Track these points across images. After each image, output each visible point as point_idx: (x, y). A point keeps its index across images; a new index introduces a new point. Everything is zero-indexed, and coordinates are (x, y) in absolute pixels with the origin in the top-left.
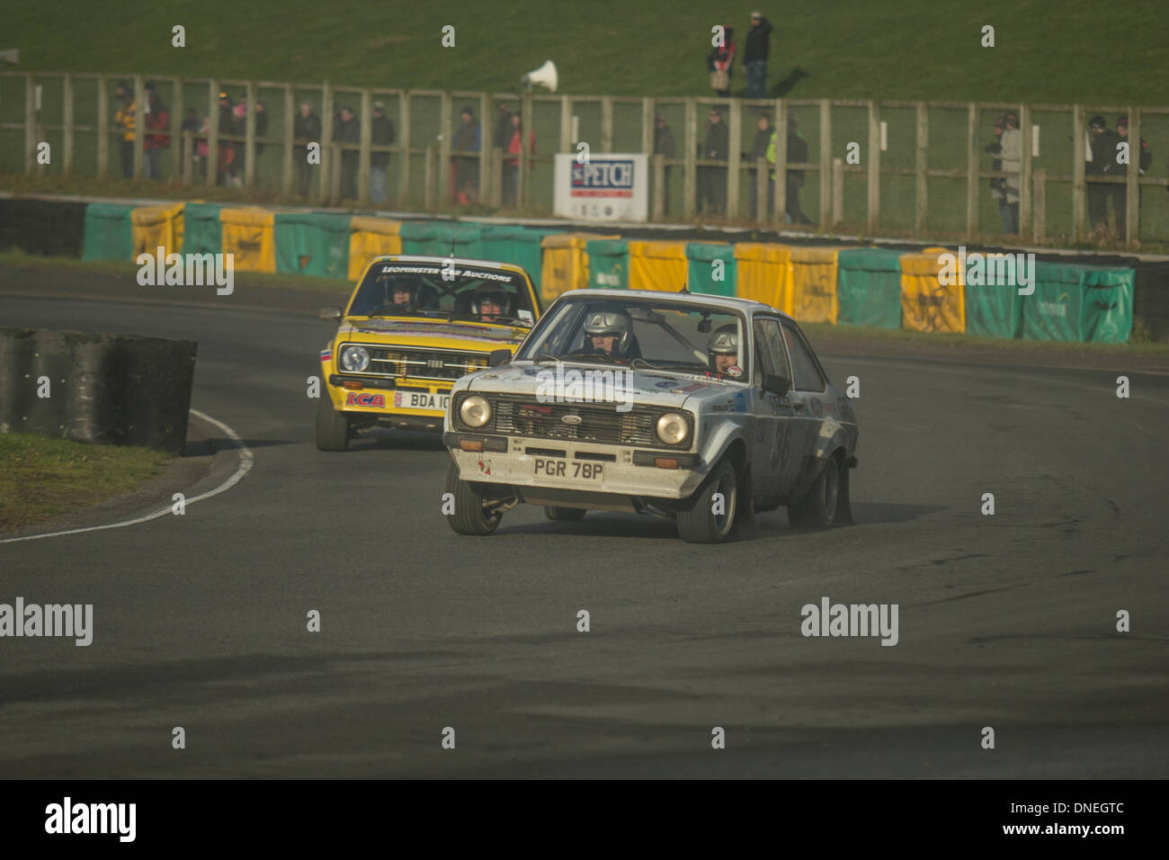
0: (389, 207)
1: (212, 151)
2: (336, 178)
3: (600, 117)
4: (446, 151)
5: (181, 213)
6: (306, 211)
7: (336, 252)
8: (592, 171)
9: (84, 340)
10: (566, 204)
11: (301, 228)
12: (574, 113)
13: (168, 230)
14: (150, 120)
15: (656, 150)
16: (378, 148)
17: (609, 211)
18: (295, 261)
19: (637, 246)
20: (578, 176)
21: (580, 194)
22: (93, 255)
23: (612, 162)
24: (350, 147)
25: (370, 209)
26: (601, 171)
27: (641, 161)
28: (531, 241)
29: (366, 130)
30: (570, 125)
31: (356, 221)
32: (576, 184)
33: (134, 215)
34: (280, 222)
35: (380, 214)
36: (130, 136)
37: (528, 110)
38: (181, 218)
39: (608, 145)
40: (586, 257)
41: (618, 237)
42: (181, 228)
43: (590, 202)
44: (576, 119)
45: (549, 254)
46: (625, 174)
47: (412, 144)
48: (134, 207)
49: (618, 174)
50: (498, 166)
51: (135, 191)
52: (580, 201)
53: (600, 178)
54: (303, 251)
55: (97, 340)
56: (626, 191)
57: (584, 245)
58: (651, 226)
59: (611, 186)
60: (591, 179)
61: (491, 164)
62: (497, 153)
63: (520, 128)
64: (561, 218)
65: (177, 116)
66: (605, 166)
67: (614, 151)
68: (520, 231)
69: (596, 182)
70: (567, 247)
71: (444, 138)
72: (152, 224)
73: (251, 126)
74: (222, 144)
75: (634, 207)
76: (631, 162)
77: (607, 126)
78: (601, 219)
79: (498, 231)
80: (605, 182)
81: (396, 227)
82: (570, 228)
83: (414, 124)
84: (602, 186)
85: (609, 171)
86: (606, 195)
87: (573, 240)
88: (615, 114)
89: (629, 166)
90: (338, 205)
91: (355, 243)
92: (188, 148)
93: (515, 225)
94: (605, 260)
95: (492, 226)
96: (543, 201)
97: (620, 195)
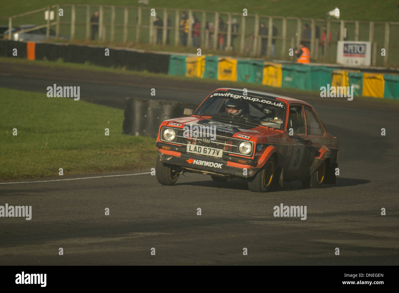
0: (278, 58)
1: (215, 37)
2: (260, 47)
3: (354, 28)
4: (299, 39)
5: (204, 59)
6: (248, 60)
7: (258, 74)
8: (351, 47)
9: (166, 104)
10: (341, 59)
11: (246, 65)
12: (345, 26)
13: (199, 65)
14: (194, 26)
15: (374, 41)
16: (275, 38)
17: (356, 62)
18: (243, 77)
19: (366, 75)
20: (346, 49)
21: (346, 56)
22: (172, 73)
23: (358, 45)
24: (265, 37)
25: (271, 59)
26: (354, 48)
27: (369, 44)
28: (328, 72)
29: (270, 31)
30: (343, 32)
31: (266, 63)
32: (345, 52)
33: (188, 60)
34: (239, 63)
35: (275, 61)
36: (186, 31)
37: (329, 25)
38: (204, 61)
39: (357, 38)
40: (348, 79)
41: (359, 72)
42: (204, 64)
43: (350, 58)
44: (345, 30)
45: (335, 76)
46: (363, 49)
47: (287, 36)
48: (187, 56)
49: (360, 49)
50: (317, 45)
51: (188, 51)
52: (346, 58)
53: (354, 50)
54: (247, 73)
55: (171, 104)
56: (363, 55)
57: (347, 74)
58: (372, 68)
59: (358, 53)
60: (350, 51)
61: (315, 44)
62: (317, 41)
63: (325, 32)
64: (339, 64)
65: (203, 25)
66: (356, 46)
67: (359, 40)
68: (324, 68)
69: (352, 51)
70: (341, 75)
71: (298, 34)
72: (194, 63)
73: (229, 29)
74: (219, 35)
75: (365, 61)
76: (365, 45)
77: (357, 32)
78: (354, 65)
79: (316, 68)
80: (356, 51)
81: (280, 66)
82: (342, 68)
83: (288, 30)
84: (354, 53)
85: (357, 48)
86: (356, 56)
87: (343, 72)
88: (360, 28)
89: (364, 46)
90: (260, 57)
91: (265, 71)
92: (207, 36)
93: (323, 67)
94: (355, 80)
95: (314, 67)
96: (333, 58)
97: (361, 56)
